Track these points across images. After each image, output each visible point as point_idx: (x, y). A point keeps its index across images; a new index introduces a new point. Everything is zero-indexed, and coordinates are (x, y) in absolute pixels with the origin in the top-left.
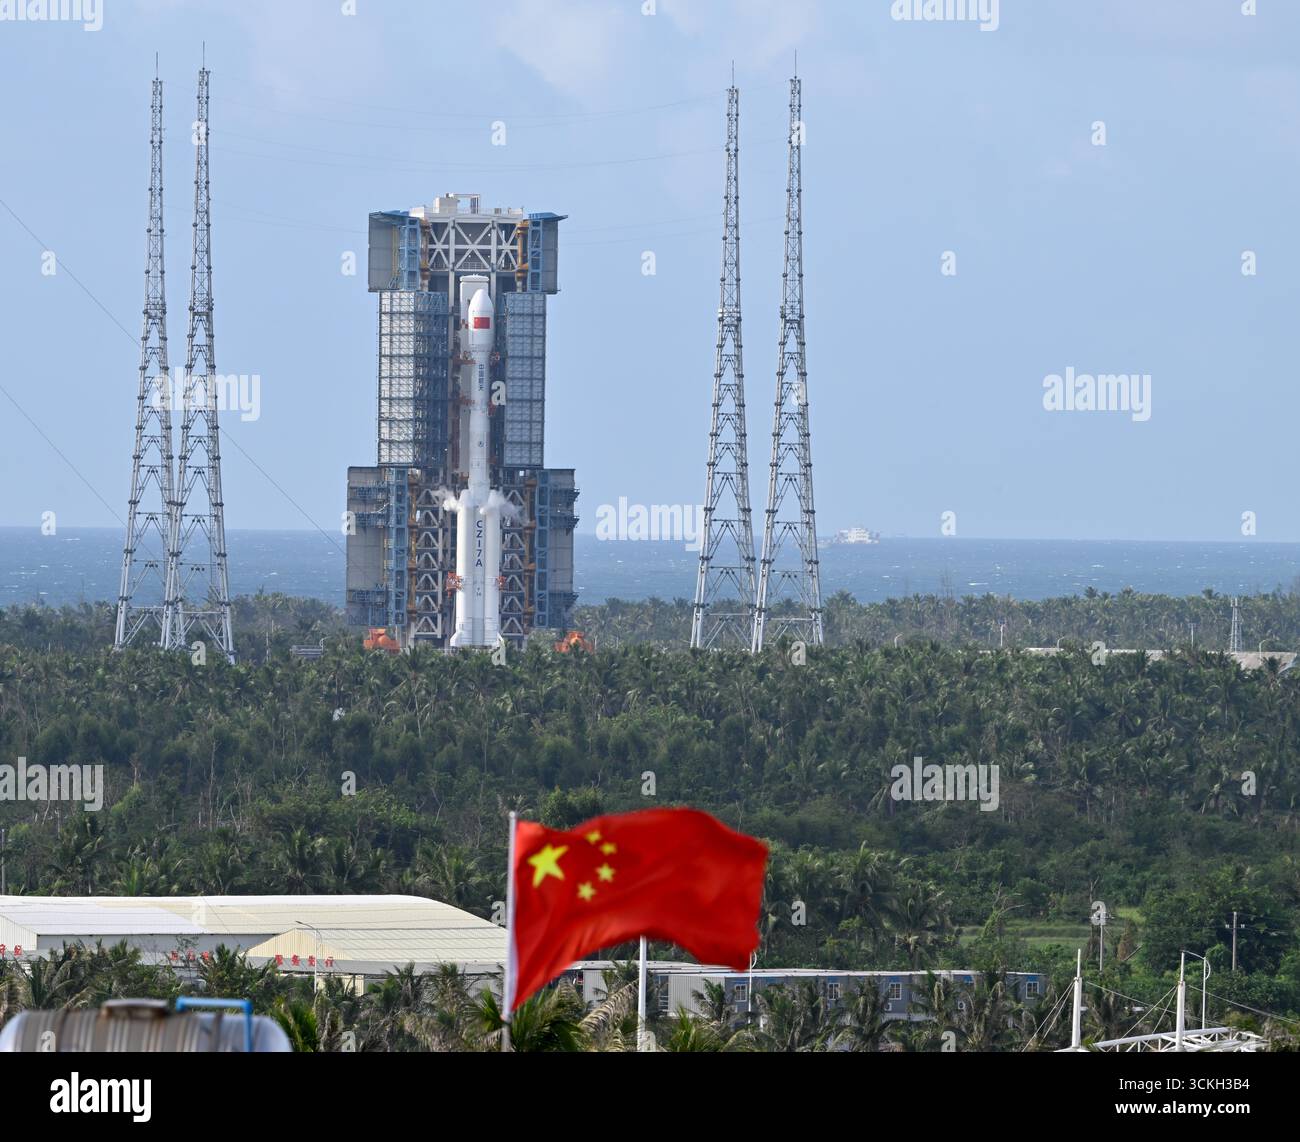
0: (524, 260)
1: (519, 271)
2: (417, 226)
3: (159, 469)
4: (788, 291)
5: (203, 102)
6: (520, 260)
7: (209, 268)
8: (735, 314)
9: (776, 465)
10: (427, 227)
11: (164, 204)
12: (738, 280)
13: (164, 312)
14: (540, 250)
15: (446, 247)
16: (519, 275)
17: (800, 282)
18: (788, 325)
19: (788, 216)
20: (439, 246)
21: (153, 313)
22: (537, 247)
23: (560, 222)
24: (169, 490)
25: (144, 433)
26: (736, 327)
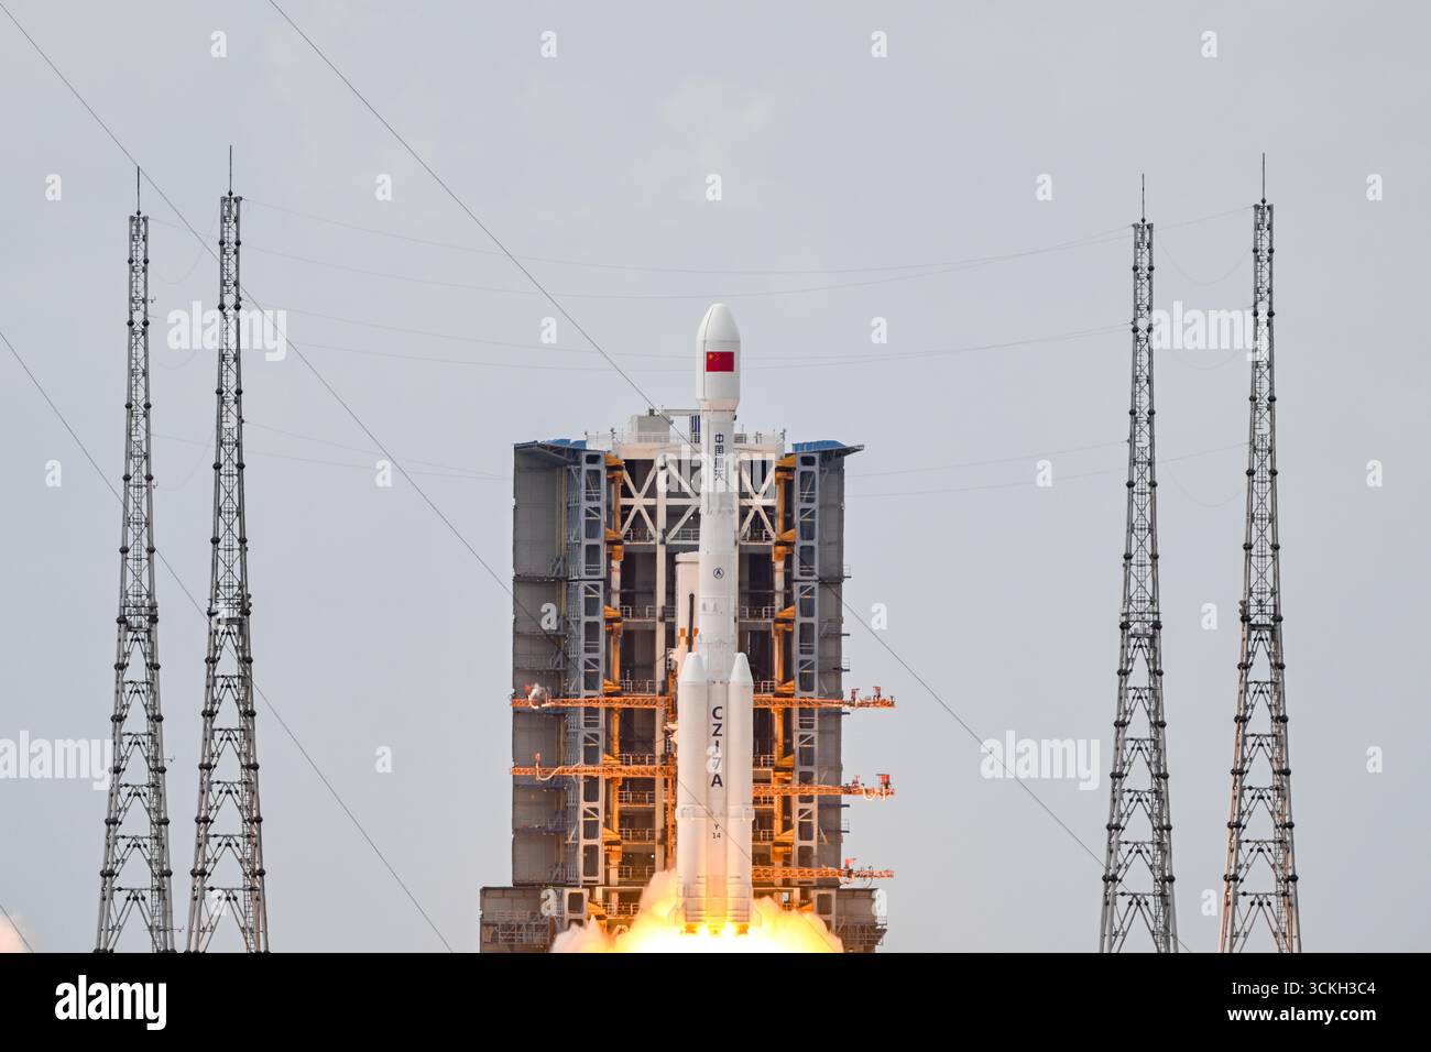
0: (788, 525)
1: (777, 544)
2: (601, 467)
3: (147, 894)
4: (1254, 576)
5: (230, 251)
6: (779, 523)
7: (243, 541)
8: (1148, 617)
9: (1235, 878)
10: (619, 468)
11: (152, 431)
12: (1154, 557)
13: (154, 620)
14: (815, 506)
15: (651, 502)
16: (780, 549)
17: (1275, 558)
18: (1254, 634)
19: (1252, 442)
20: (639, 502)
21: (134, 621)
22: (810, 500)
23: (847, 459)
24: (165, 931)
25: (121, 831)
26: (1152, 638)
